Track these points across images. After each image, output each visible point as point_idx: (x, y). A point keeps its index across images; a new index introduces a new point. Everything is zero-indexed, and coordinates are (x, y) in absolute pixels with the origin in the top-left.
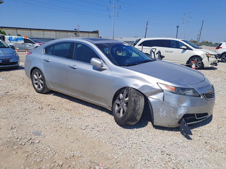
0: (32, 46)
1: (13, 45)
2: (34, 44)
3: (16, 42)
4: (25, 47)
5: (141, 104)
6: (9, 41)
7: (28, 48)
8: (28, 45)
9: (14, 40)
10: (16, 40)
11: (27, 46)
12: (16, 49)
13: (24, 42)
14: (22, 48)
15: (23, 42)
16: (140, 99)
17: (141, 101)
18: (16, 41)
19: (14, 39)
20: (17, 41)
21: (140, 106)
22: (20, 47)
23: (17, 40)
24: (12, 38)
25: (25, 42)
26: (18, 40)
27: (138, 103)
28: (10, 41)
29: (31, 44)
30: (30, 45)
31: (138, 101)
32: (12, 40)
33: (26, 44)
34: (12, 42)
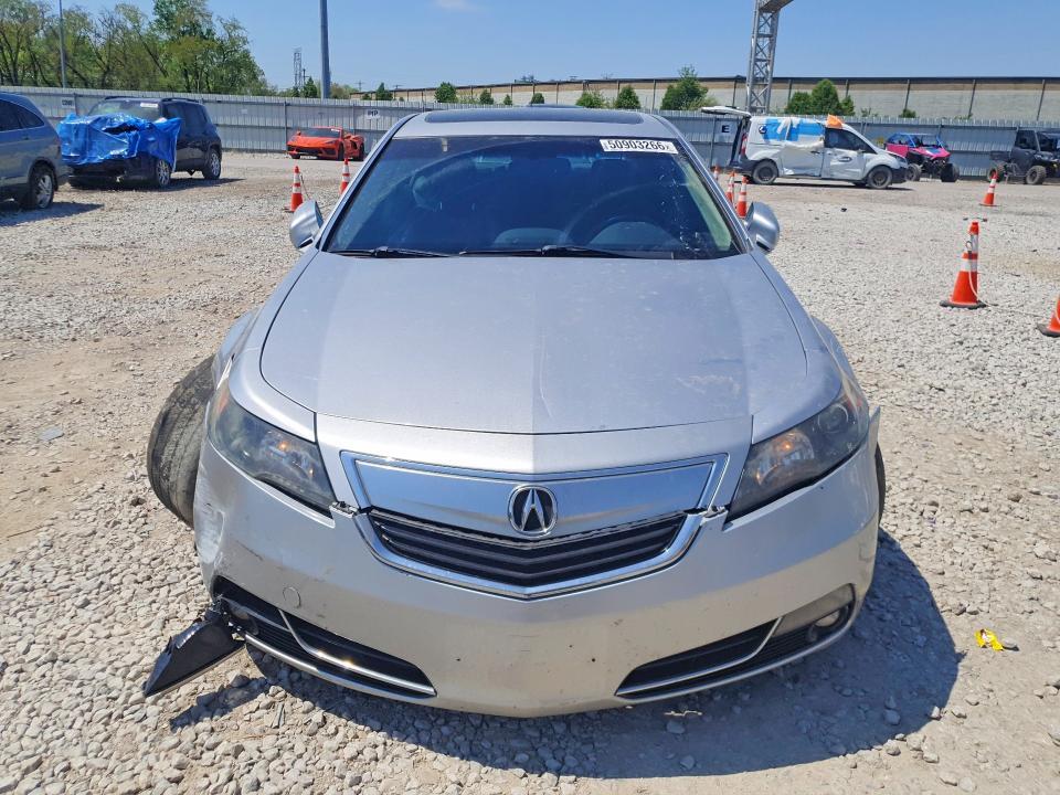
0: (855, 161)
1: (774, 155)
2: (865, 155)
3: (789, 143)
4: (825, 166)
5: (186, 447)
6: (760, 139)
7: (835, 173)
8: (839, 157)
9: (781, 137)
10: (792, 133)
11: (832, 163)
12: (781, 173)
13: (822, 142)
14: (809, 172)
15: (818, 142)
16: (190, 419)
17: (191, 429)
18: (789, 138)
19: (784, 130)
20: (796, 139)
21: (178, 454)
22: (803, 165)
23: (793, 135)
24: (779, 124)
25: (827, 145)
26: (800, 136)
27: (175, 435)
28: (766, 137)
29: (852, 153)
30: (847, 159)
31: (178, 424)
32: (775, 136)
33: (829, 151)
34: (773, 141)
